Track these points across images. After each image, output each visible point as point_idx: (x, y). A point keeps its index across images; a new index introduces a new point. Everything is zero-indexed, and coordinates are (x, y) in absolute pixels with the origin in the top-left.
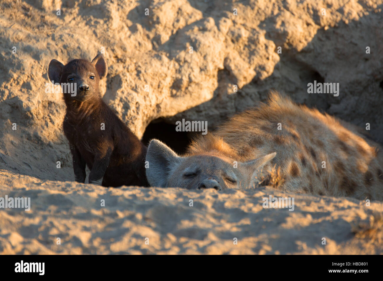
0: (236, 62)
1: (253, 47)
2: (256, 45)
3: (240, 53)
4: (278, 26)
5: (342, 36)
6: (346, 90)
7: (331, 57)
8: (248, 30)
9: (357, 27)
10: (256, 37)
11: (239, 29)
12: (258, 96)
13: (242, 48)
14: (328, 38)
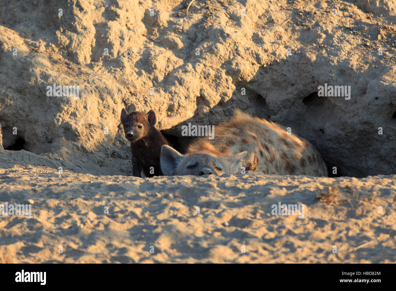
0: (208, 91)
1: (218, 81)
2: (220, 80)
3: (210, 86)
4: (234, 66)
5: (276, 70)
6: (280, 106)
7: (269, 84)
8: (214, 70)
9: (285, 64)
10: (220, 74)
11: (209, 70)
12: (223, 113)
13: (211, 82)
14: (266, 72)
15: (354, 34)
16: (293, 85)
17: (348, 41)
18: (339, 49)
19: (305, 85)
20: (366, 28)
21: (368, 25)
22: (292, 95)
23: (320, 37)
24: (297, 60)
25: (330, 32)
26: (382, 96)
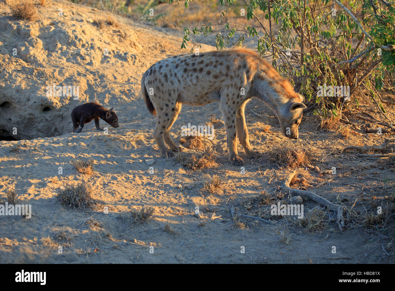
15: (22, 73)
17: (19, 76)
18: (16, 80)
20: (27, 70)
21: (28, 68)
23: (6, 75)
25: (11, 72)
26: (37, 101)
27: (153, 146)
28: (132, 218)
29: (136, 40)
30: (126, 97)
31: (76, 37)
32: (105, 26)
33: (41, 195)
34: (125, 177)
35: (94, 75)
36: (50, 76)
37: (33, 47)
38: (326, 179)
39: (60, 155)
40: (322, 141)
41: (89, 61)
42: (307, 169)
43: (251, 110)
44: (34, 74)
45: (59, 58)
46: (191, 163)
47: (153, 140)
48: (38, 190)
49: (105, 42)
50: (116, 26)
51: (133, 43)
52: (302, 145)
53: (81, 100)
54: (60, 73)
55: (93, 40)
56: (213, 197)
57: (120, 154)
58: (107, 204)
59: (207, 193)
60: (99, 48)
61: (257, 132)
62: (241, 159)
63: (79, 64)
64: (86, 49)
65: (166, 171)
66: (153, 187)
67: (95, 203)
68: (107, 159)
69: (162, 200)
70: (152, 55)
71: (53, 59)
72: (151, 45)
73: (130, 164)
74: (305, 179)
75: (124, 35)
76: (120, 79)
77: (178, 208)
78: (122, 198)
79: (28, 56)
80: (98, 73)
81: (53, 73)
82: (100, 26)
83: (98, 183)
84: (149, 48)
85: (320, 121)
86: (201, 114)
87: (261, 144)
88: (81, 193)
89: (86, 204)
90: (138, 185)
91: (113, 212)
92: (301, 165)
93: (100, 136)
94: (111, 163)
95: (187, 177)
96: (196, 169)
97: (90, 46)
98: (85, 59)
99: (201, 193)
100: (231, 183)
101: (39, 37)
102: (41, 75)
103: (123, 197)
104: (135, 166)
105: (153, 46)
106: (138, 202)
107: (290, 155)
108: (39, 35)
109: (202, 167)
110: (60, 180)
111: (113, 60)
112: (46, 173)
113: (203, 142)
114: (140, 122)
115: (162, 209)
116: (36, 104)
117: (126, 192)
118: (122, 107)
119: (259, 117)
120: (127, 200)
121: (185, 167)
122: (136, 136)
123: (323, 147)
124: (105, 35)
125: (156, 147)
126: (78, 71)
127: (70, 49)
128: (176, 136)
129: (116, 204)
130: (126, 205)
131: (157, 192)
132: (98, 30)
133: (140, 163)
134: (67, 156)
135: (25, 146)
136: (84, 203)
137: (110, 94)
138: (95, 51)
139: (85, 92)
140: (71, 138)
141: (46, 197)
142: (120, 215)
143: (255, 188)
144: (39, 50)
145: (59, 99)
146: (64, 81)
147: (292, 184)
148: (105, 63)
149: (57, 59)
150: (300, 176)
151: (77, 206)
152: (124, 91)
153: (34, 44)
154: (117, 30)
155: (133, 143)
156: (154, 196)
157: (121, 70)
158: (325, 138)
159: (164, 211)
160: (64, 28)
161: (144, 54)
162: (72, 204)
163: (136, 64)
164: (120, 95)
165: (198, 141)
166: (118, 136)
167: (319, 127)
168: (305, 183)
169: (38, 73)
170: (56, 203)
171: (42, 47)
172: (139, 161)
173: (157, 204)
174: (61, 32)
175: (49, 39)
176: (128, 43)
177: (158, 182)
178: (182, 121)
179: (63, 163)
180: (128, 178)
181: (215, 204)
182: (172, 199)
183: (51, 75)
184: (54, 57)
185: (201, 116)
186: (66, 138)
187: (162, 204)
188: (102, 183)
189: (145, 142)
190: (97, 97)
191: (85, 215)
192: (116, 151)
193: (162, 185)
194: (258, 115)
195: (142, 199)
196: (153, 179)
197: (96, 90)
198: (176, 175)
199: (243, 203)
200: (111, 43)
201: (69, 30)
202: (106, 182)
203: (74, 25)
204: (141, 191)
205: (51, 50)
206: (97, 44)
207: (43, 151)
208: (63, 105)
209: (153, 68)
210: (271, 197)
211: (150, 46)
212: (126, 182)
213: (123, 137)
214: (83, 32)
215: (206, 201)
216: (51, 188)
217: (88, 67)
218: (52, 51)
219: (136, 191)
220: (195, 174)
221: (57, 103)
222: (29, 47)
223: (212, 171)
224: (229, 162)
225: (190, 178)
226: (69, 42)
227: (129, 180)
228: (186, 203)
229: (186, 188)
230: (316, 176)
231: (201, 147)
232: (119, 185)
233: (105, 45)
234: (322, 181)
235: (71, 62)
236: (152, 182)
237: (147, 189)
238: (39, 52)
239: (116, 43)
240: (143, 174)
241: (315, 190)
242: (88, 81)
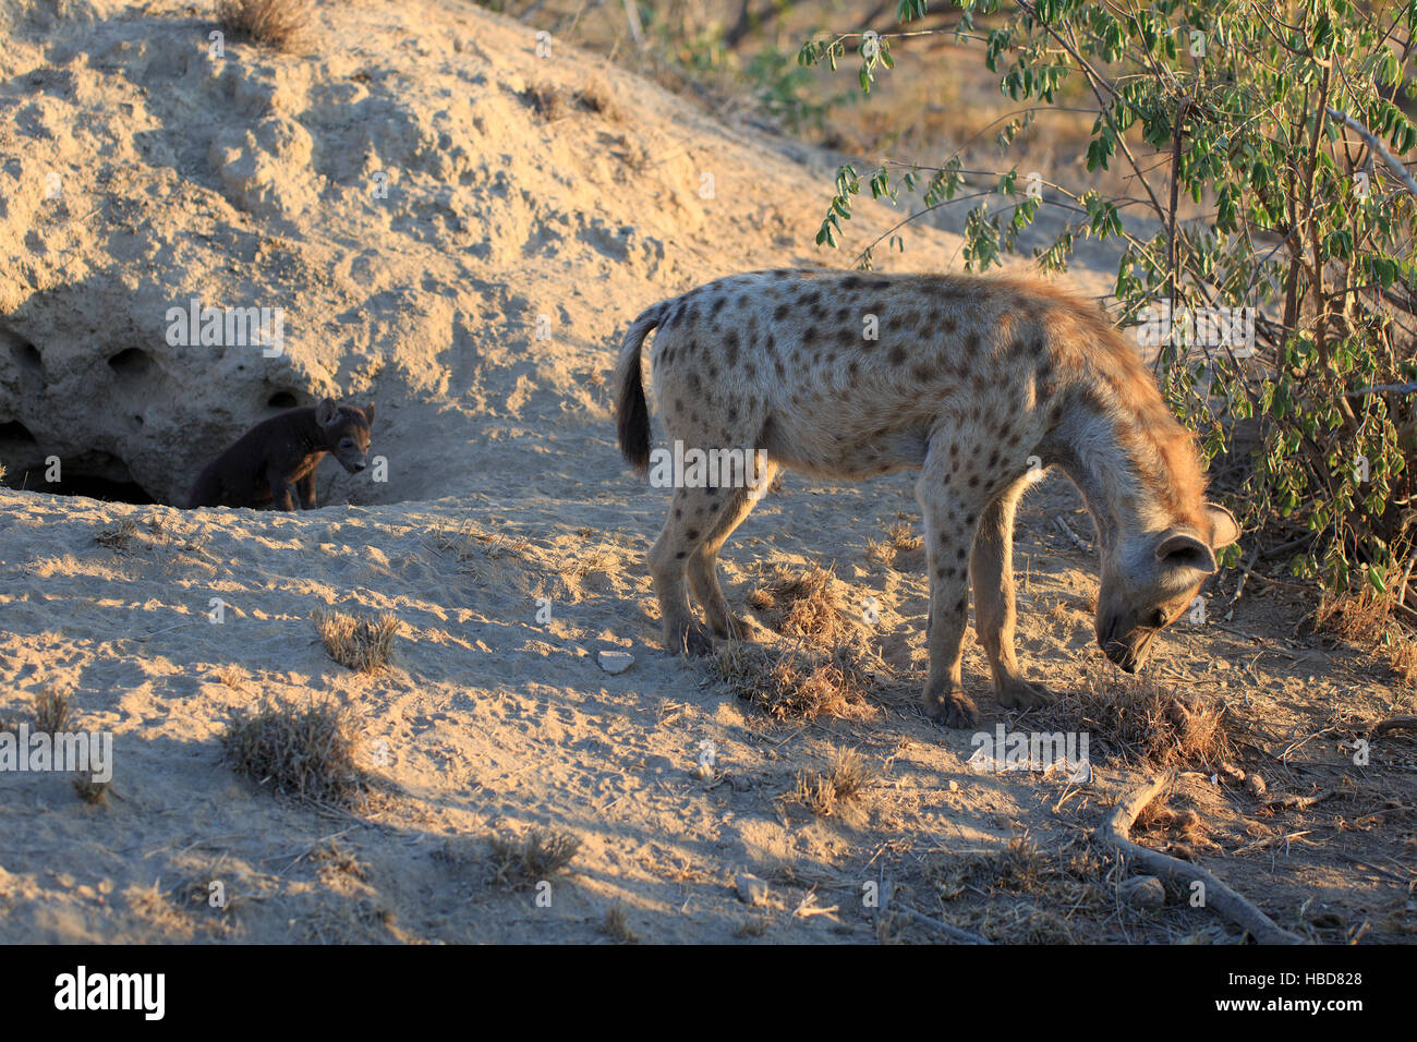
5: (64, 302)
7: (49, 327)
9: (82, 291)
14: (46, 304)
15: (213, 247)
16: (93, 331)
17: (200, 260)
18: (183, 273)
19: (115, 334)
20: (236, 238)
21: (239, 233)
22: (89, 351)
23: (151, 247)
24: (104, 286)
25: (169, 240)
26: (251, 364)
27: (641, 603)
28: (489, 864)
29: (688, 183)
30: (595, 397)
31: (445, 141)
32: (569, 111)
33: (168, 725)
34: (507, 706)
35: (488, 296)
36: (316, 276)
37: (275, 153)
38: (1280, 829)
39: (279, 583)
40: (1306, 681)
41: (480, 241)
42: (1215, 779)
43: (1060, 519)
44: (258, 257)
45: (367, 211)
46: (771, 688)
47: (648, 580)
48: (164, 703)
49: (555, 176)
50: (616, 118)
51: (668, 195)
52: (1224, 684)
53: (419, 387)
54: (361, 269)
55: (507, 159)
56: (822, 832)
57: (509, 612)
58: (410, 796)
59: (803, 814)
60: (525, 195)
61: (1060, 609)
62: (970, 702)
63: (439, 246)
64: (477, 192)
65: (667, 703)
66: (605, 758)
67: (362, 786)
68: (453, 626)
69: (627, 812)
70: (735, 250)
71: (342, 210)
72: (740, 212)
73: (537, 656)
74: (1195, 817)
75: (639, 156)
76: (582, 328)
77: (679, 853)
78: (474, 785)
79: (249, 185)
80: (503, 292)
81: (331, 265)
82: (550, 109)
83: (395, 713)
84: (733, 220)
85: (1317, 601)
86: (861, 508)
87: (1063, 656)
88: (315, 738)
89: (327, 786)
90: (549, 742)
91: (424, 829)
92: (1194, 760)
93: (451, 533)
94: (467, 645)
95: (742, 740)
96: (787, 716)
97: (493, 181)
98: (465, 231)
99: (780, 809)
100: (907, 789)
101: (302, 119)
102: (283, 264)
103: (478, 779)
104: (555, 669)
105: (750, 217)
106: (532, 808)
107: (1158, 714)
108: (307, 113)
109: (812, 713)
110: (254, 679)
111: (572, 249)
112: (208, 643)
113: (840, 614)
114: (624, 504)
115: (615, 847)
116: (243, 374)
117: (494, 763)
118: (569, 436)
119: (1083, 553)
120: (490, 793)
121: (744, 700)
122: (589, 554)
123: (1304, 704)
124: (561, 146)
125: (654, 607)
126: (427, 273)
127: (413, 184)
128: (740, 578)
129: (443, 801)
130: (482, 812)
131: (613, 782)
132: (538, 124)
133: (576, 658)
134: (306, 590)
135: (154, 528)
136: (319, 780)
137: (532, 377)
138: (508, 204)
139: (441, 358)
140: (337, 526)
141: (185, 736)
142: (446, 846)
143: (996, 823)
144: (294, 170)
145: (335, 370)
146: (367, 304)
147: (1144, 828)
148: (540, 257)
149: (359, 213)
150: (1179, 800)
151: (291, 786)
152: (589, 376)
153: (279, 145)
154: (615, 134)
155: (572, 582)
156: (598, 793)
157: (593, 292)
158: (1320, 670)
159: (622, 855)
160: (405, 98)
161: (705, 242)
162: (275, 776)
163: (658, 276)
164: (571, 388)
165: (819, 608)
166: (519, 546)
167: (1309, 623)
168: (1193, 834)
169: (275, 256)
170: (215, 765)
171: (307, 158)
172: (574, 650)
173: (602, 827)
174: (390, 110)
175: (341, 130)
176: (645, 189)
177: (626, 742)
178: (781, 523)
179: (285, 617)
180: (514, 711)
181: (824, 858)
182: (663, 816)
183: (323, 273)
184: (346, 204)
185: (860, 516)
186: (322, 521)
187: (624, 829)
188: (413, 714)
189: (615, 583)
190: (481, 382)
191: (317, 824)
192: (496, 601)
193: (641, 755)
194: (1082, 542)
195: (550, 796)
196: (611, 730)
197: (481, 353)
198: (704, 727)
199: (934, 872)
200: (580, 182)
201: (424, 109)
202: (429, 711)
203: (446, 93)
204: (552, 769)
205: (341, 175)
206: (523, 177)
207: (220, 561)
208: (345, 393)
209: (690, 303)
210: (1044, 866)
211: (735, 213)
212: (503, 723)
213: (536, 549)
214: (478, 123)
215: (792, 840)
216: (214, 705)
217: (470, 262)
218: (345, 181)
219: (535, 766)
220: (775, 733)
221: (323, 384)
222: (257, 154)
223: (847, 733)
224: (919, 707)
225: (753, 745)
226: (413, 154)
227: (518, 717)
228: (715, 838)
229: (727, 780)
230: (1247, 813)
231: (830, 632)
232: (474, 731)
233: (552, 186)
234: (1263, 834)
235: (409, 231)
236: (604, 739)
237: (579, 765)
238: (292, 175)
239: (599, 185)
240: (577, 704)
241: (1227, 865)
242: (458, 315)
